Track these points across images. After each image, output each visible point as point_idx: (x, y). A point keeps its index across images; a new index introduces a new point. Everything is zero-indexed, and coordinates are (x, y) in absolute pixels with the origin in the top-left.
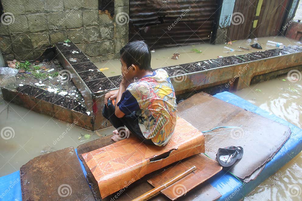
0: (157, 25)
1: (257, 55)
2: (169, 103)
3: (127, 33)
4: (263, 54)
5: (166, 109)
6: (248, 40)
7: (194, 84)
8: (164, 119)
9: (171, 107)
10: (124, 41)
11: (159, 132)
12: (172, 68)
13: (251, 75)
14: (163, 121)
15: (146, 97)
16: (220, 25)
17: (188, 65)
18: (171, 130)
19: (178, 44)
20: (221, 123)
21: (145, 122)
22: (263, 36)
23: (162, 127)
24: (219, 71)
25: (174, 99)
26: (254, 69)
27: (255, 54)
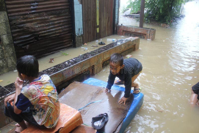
0: (35, 42)
1: (102, 49)
2: (53, 97)
3: (14, 52)
4: (105, 48)
5: (51, 102)
6: (96, 41)
7: (66, 76)
8: (50, 109)
9: (54, 100)
10: (13, 58)
11: (49, 119)
12: (49, 70)
13: (101, 62)
14: (50, 110)
15: (35, 96)
16: (76, 35)
17: (59, 65)
18: (57, 115)
19: (52, 53)
20: (91, 100)
21: (38, 113)
22: (105, 37)
23: (50, 115)
24: (81, 65)
25: (56, 93)
26: (102, 58)
27: (100, 49)
